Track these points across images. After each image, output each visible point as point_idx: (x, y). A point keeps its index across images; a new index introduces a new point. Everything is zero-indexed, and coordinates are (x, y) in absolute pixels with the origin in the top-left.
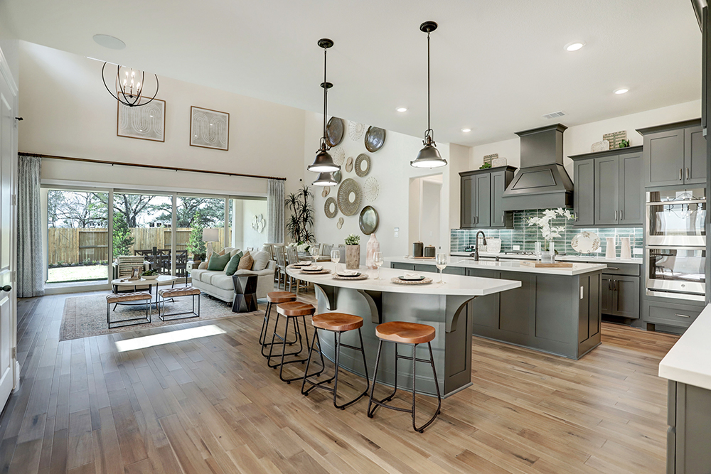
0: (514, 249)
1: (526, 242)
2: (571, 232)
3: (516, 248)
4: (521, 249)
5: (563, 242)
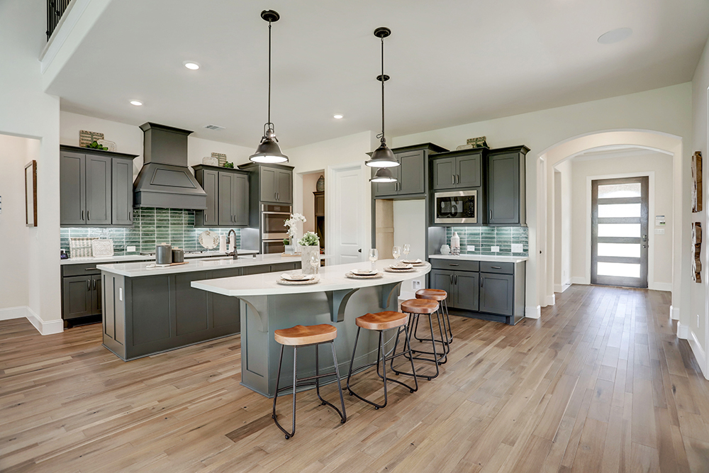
0: (128, 251)
1: (143, 242)
2: (188, 231)
3: (132, 249)
4: (137, 249)
5: (181, 241)
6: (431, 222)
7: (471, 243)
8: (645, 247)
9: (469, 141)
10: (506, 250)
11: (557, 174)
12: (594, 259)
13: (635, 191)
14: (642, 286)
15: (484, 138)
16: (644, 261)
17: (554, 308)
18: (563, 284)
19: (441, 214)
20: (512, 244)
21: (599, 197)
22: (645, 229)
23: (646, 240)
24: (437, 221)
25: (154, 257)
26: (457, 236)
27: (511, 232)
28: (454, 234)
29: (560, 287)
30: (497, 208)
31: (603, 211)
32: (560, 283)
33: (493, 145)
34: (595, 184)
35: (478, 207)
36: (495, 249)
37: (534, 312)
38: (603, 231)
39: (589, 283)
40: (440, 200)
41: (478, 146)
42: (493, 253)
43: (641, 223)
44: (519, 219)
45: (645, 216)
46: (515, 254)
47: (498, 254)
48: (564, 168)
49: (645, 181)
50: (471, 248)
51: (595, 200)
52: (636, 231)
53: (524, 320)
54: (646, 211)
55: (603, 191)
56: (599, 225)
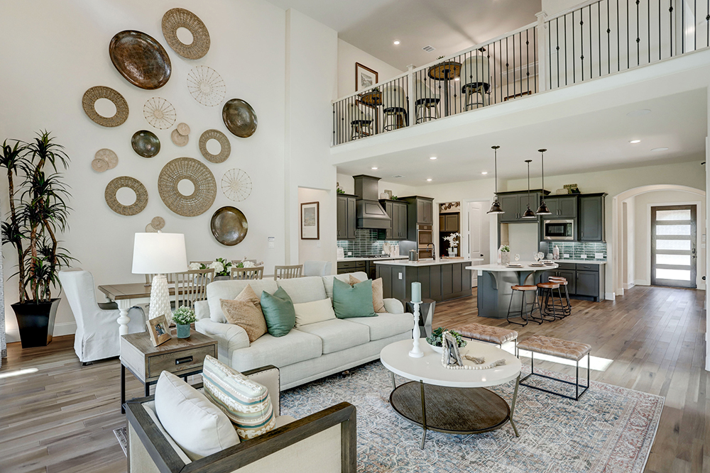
1: (355, 249)
6: (541, 239)
7: (566, 252)
8: (694, 257)
9: (565, 187)
10: (592, 257)
11: (625, 204)
12: (653, 265)
13: (686, 215)
14: (693, 288)
15: (576, 185)
16: (693, 267)
17: (623, 297)
18: (628, 283)
19: (548, 234)
20: (596, 254)
21: (657, 219)
22: (694, 245)
23: (694, 251)
24: (545, 238)
25: (408, 257)
26: (557, 248)
27: (595, 246)
28: (555, 246)
29: (627, 286)
30: (587, 228)
31: (661, 230)
32: (627, 282)
33: (583, 191)
34: (654, 210)
35: (574, 231)
36: (584, 256)
37: (611, 296)
38: (660, 245)
39: (650, 284)
40: (548, 225)
41: (572, 190)
42: (583, 259)
43: (691, 239)
44: (601, 238)
45: (694, 235)
46: (598, 260)
47: (586, 259)
48: (630, 202)
49: (693, 209)
50: (568, 256)
51: (654, 222)
52: (686, 245)
53: (605, 301)
54: (695, 231)
55: (661, 215)
56: (657, 241)
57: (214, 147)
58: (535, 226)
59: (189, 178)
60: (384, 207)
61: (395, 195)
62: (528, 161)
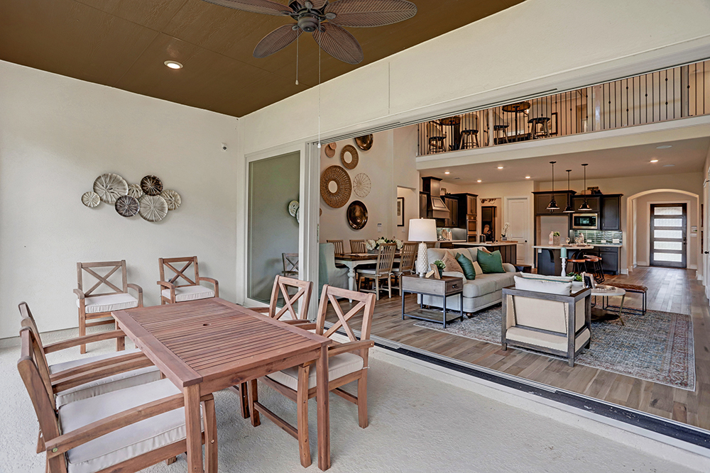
6: (571, 228)
7: (589, 238)
8: (685, 244)
9: (589, 189)
10: (610, 242)
12: (652, 251)
13: (679, 211)
14: (683, 267)
15: (597, 188)
16: (684, 252)
17: (633, 273)
19: (576, 224)
20: (613, 239)
21: (655, 214)
22: (685, 234)
23: (685, 239)
24: (574, 227)
26: (583, 235)
27: (613, 233)
28: (580, 234)
30: (607, 221)
31: (657, 222)
33: (604, 192)
34: (653, 207)
35: (597, 222)
36: (604, 241)
37: (625, 271)
38: (657, 234)
39: (649, 265)
40: (576, 218)
41: (595, 192)
42: (603, 243)
43: (682, 230)
44: (618, 228)
45: (685, 226)
46: (615, 244)
47: (605, 244)
49: (684, 206)
50: (590, 241)
51: (653, 216)
52: (679, 235)
53: (621, 274)
54: (685, 223)
55: (657, 212)
56: (655, 231)
57: (348, 157)
58: (566, 218)
59: (334, 180)
60: (444, 200)
61: (448, 192)
62: (569, 171)
